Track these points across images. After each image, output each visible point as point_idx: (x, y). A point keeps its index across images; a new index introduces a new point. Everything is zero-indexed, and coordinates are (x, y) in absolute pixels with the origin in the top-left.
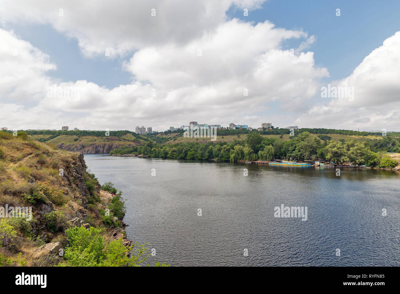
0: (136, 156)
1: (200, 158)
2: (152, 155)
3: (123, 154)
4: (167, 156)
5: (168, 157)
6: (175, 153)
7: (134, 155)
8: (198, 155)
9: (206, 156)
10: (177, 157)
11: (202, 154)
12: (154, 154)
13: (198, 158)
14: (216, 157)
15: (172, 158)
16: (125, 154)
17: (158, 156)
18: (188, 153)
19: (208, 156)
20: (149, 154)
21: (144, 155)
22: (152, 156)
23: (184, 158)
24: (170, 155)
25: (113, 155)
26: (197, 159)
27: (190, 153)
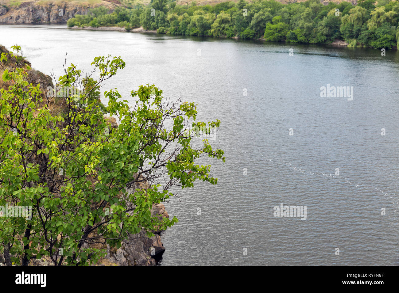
0: (128, 31)
1: (301, 38)
2: (167, 30)
3: (98, 27)
4: (208, 32)
5: (210, 34)
6: (227, 26)
7: (123, 29)
8: (297, 31)
9: (319, 34)
10: (232, 35)
11: (310, 29)
12: (173, 28)
13: (296, 38)
14: (351, 37)
15: (220, 37)
16: (102, 25)
17: (184, 32)
18: (267, 27)
19: (327, 36)
20: (161, 28)
21: (148, 29)
22: (168, 32)
23: (252, 39)
24: (215, 31)
25: (75, 27)
26: (292, 41)
27: (272, 26)
